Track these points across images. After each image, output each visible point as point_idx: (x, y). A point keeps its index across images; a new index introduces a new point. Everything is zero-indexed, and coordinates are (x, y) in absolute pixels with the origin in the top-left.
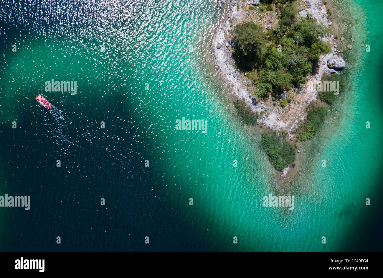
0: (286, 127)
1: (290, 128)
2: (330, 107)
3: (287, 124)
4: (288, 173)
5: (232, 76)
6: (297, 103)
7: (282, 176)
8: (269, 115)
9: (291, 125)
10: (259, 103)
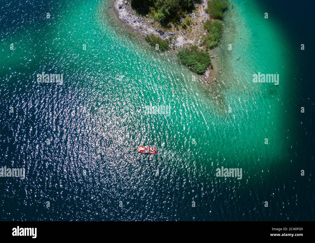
0: (194, 43)
1: (197, 43)
2: (223, 22)
3: (194, 40)
4: (210, 74)
5: (138, 23)
6: (195, 24)
7: (205, 78)
8: (177, 39)
9: (198, 40)
10: (165, 33)
